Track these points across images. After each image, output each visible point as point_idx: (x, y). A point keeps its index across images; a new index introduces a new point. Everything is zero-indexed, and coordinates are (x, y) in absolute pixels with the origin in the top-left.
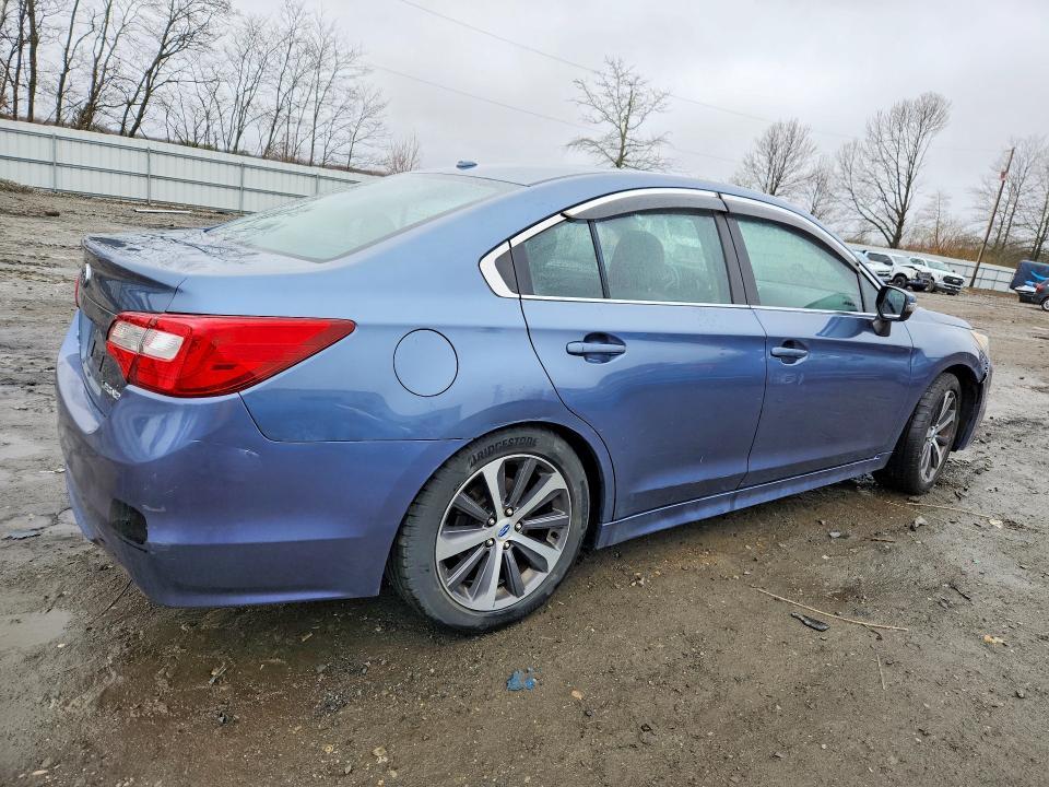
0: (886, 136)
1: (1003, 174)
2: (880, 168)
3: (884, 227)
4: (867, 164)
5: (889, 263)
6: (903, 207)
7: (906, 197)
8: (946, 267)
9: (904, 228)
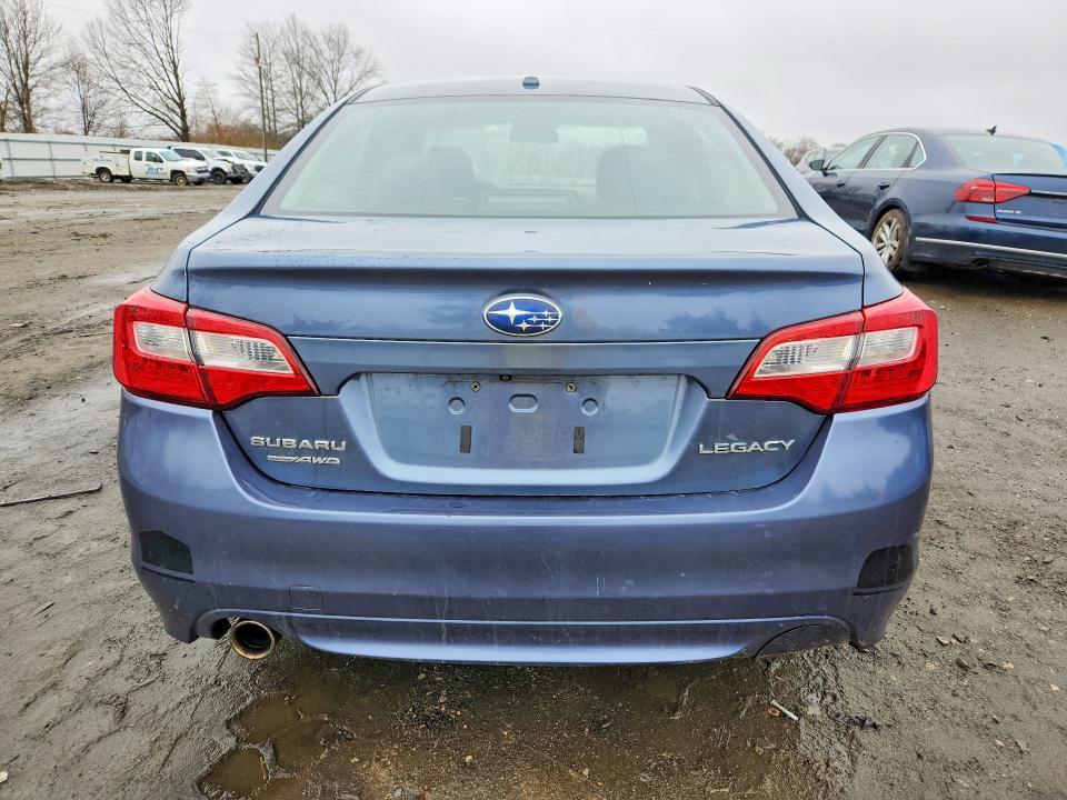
0: (131, 16)
1: (257, 60)
2: (135, 52)
3: (166, 119)
4: (122, 48)
5: (201, 158)
6: (179, 95)
7: (178, 85)
8: (253, 157)
9: (188, 119)
